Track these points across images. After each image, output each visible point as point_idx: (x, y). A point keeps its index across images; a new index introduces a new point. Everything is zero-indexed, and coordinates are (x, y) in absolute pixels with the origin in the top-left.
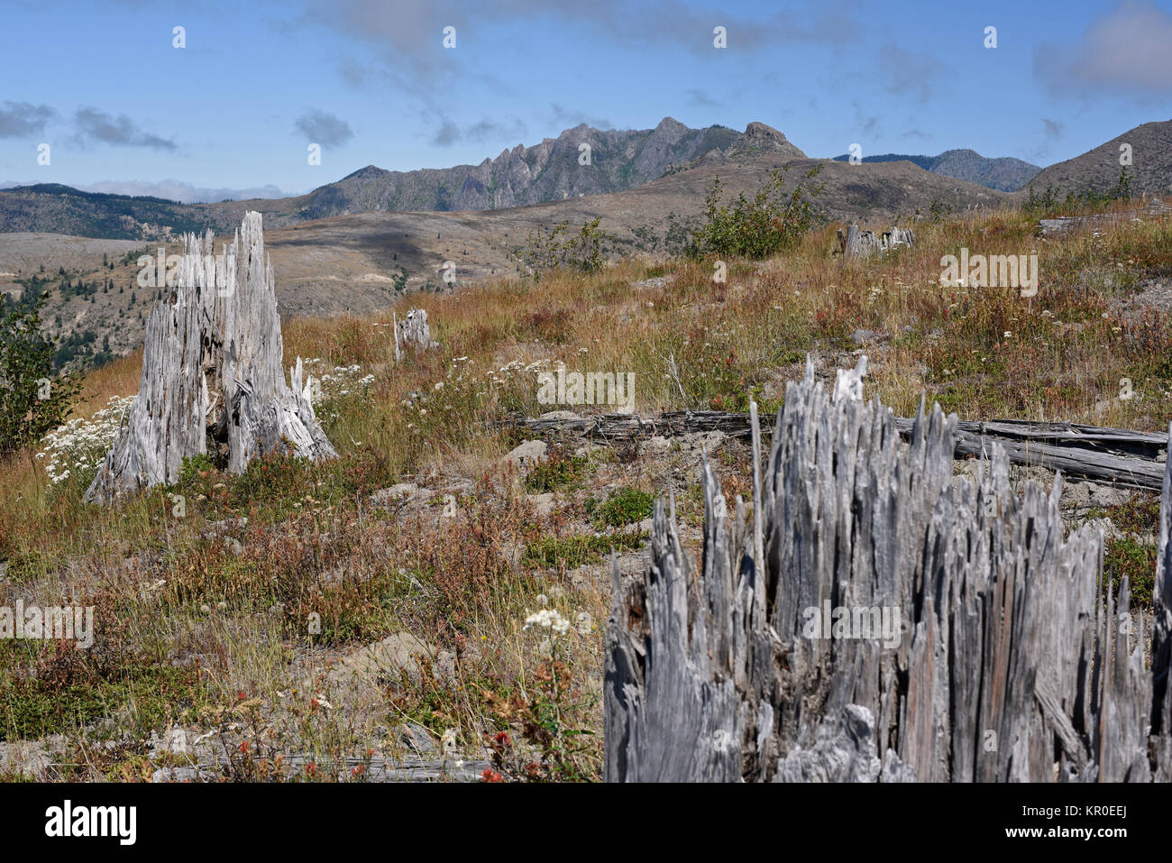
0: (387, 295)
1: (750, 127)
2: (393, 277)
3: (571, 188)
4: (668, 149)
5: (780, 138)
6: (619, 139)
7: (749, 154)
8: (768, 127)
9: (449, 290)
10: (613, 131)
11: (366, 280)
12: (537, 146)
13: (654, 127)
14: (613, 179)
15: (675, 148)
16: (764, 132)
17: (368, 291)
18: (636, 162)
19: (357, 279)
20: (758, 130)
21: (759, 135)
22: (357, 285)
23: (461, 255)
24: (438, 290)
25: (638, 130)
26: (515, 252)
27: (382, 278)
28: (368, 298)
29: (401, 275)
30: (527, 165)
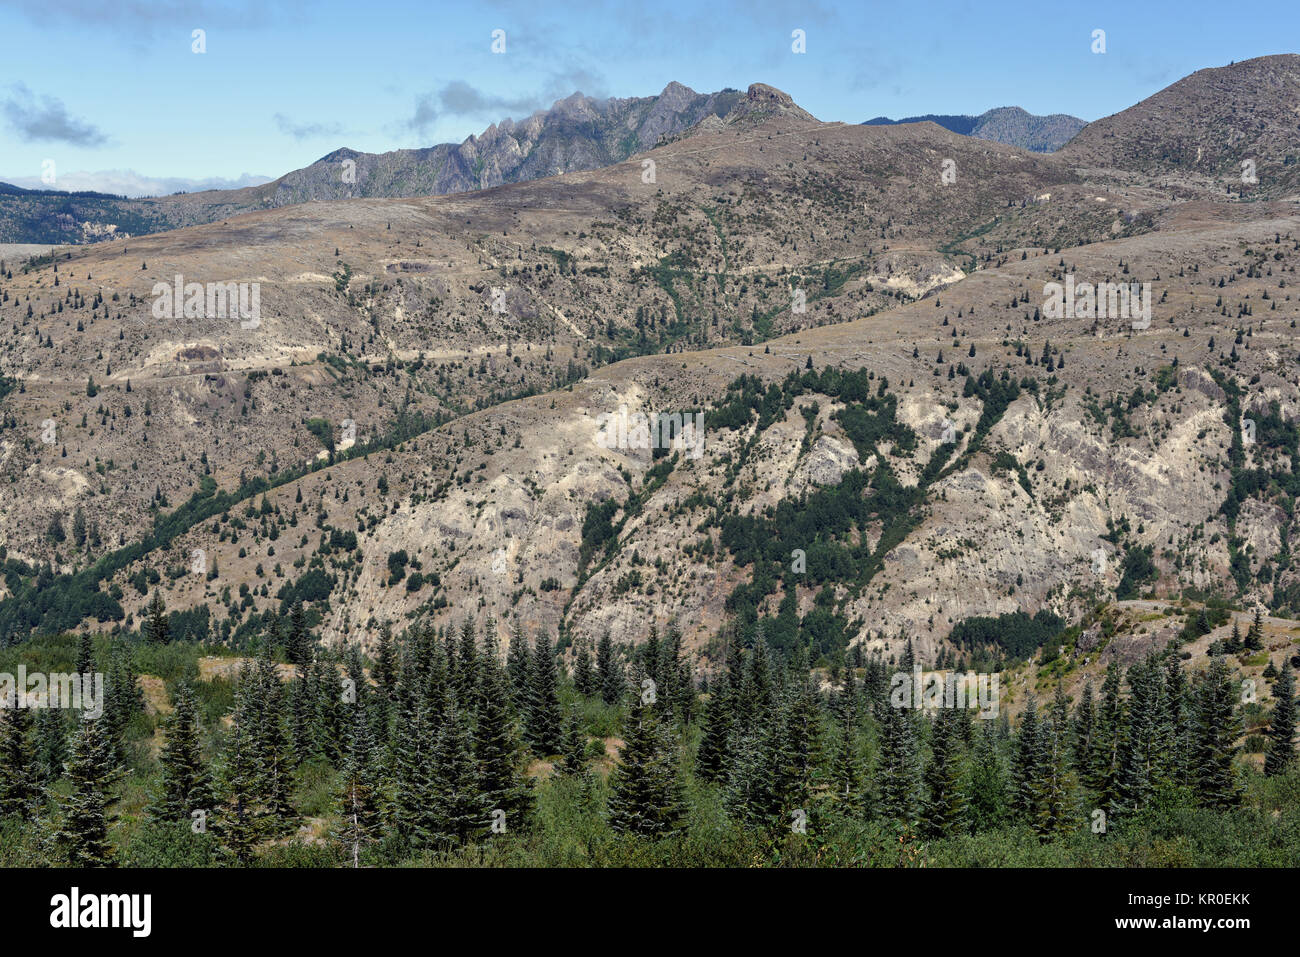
0: (325, 296)
1: (751, 88)
2: (334, 275)
3: (567, 165)
4: (674, 117)
5: (786, 100)
6: (620, 108)
7: (751, 119)
8: (771, 89)
9: (399, 288)
10: (613, 99)
11: (302, 280)
12: (528, 120)
13: (658, 93)
14: (614, 153)
15: (682, 116)
16: (767, 94)
17: (304, 292)
18: (639, 134)
19: (291, 280)
20: (761, 92)
21: (762, 98)
22: (290, 287)
23: (413, 247)
24: (385, 289)
25: (641, 97)
26: (479, 242)
27: (321, 277)
28: (305, 301)
29: (343, 272)
30: (516, 142)
